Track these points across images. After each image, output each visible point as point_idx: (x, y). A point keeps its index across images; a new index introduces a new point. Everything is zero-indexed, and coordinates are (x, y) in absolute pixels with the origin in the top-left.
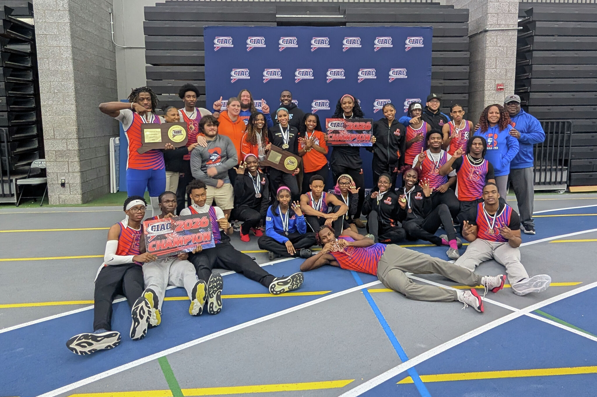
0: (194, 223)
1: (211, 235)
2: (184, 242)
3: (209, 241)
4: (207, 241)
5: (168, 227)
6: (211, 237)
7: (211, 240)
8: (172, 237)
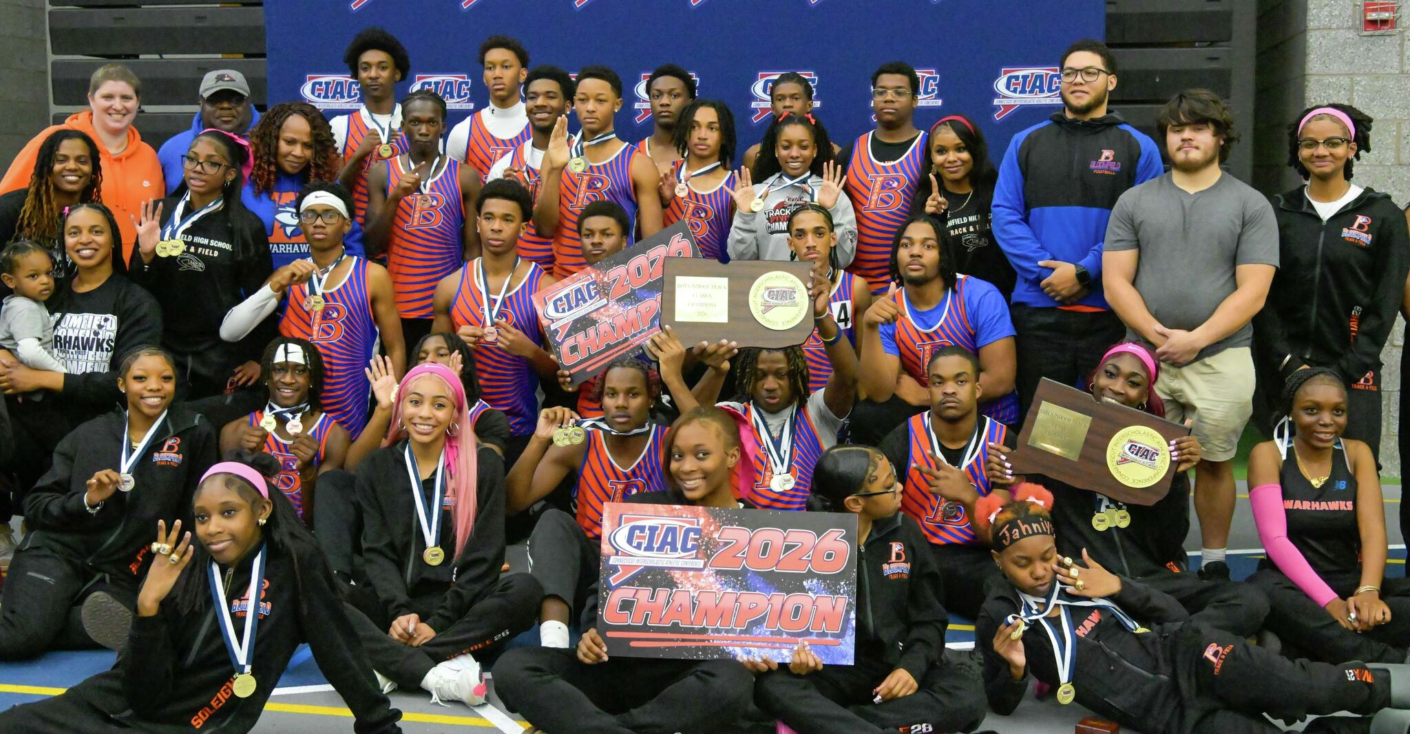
0: (788, 548)
1: (848, 612)
2: (734, 619)
3: (833, 635)
4: (824, 634)
5: (689, 546)
6: (847, 620)
7: (841, 635)
8: (696, 587)
